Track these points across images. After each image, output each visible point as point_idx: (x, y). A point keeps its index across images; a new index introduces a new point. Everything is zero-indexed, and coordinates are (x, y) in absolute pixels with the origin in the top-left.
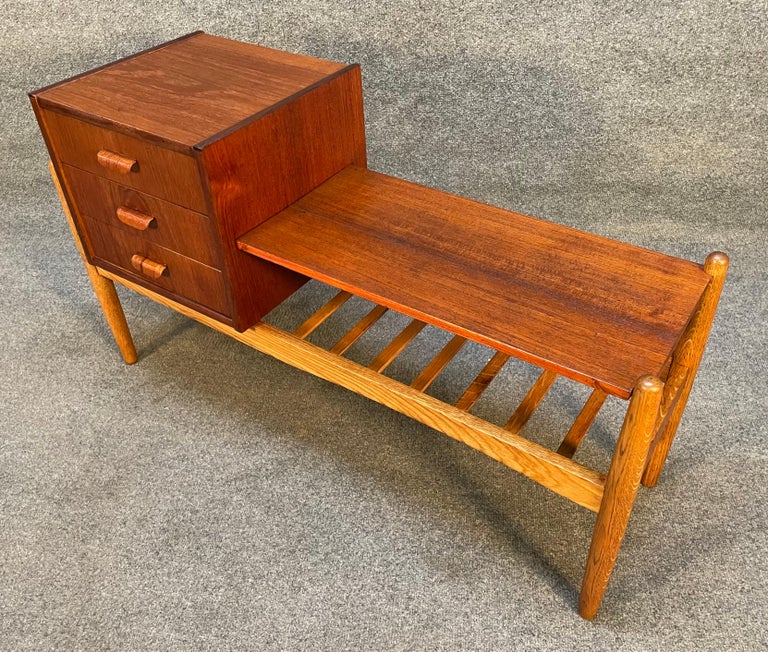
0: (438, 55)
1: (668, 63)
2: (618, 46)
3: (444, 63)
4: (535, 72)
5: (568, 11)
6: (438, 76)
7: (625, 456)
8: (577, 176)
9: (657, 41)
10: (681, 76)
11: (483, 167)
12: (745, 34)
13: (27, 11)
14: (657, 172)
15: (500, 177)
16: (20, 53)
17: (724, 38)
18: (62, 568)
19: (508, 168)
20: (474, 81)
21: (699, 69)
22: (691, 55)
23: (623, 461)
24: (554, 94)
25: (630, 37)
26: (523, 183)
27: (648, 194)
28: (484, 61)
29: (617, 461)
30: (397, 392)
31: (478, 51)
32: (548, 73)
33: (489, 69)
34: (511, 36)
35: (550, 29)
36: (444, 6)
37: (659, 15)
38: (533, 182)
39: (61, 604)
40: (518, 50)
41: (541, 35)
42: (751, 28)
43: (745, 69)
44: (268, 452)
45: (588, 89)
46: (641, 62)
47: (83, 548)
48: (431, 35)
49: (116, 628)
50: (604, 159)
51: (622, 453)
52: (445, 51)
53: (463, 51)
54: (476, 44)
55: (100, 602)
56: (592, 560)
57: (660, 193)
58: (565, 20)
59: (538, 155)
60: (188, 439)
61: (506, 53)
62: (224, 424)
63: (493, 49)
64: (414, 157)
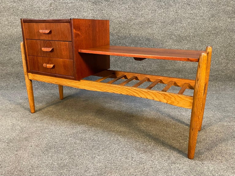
0: (124, 36)
1: (180, 37)
2: (168, 33)
3: (125, 37)
4: (148, 40)
5: (156, 25)
6: (124, 41)
7: (199, 81)
8: (160, 68)
9: (177, 32)
10: (184, 40)
11: (136, 66)
12: (198, 30)
13: (15, 24)
14: (181, 66)
15: (140, 68)
16: (10, 36)
17: (193, 30)
18: (8, 157)
19: (143, 65)
20: (133, 42)
21: (188, 38)
22: (186, 35)
23: (198, 83)
24: (153, 45)
25: (171, 31)
26: (147, 70)
27: (179, 72)
28: (135, 37)
29: (197, 84)
30: (126, 87)
31: (134, 35)
32: (152, 40)
33: (137, 39)
34: (142, 31)
35: (151, 29)
36: (125, 23)
37: (177, 25)
38: (149, 69)
39: (8, 166)
40: (144, 34)
41: (149, 30)
42: (199, 28)
43: (199, 38)
44: (79, 128)
45: (161, 44)
46: (174, 37)
47: (16, 153)
48: (122, 30)
49: (29, 171)
50: (167, 63)
51: (198, 80)
52: (125, 35)
53: (130, 35)
54: (133, 33)
55: (23, 165)
56: (191, 129)
57: (182, 72)
58: (155, 27)
59: (150, 62)
60: (53, 128)
61: (141, 35)
62: (65, 124)
63: (138, 34)
64: (117, 63)
